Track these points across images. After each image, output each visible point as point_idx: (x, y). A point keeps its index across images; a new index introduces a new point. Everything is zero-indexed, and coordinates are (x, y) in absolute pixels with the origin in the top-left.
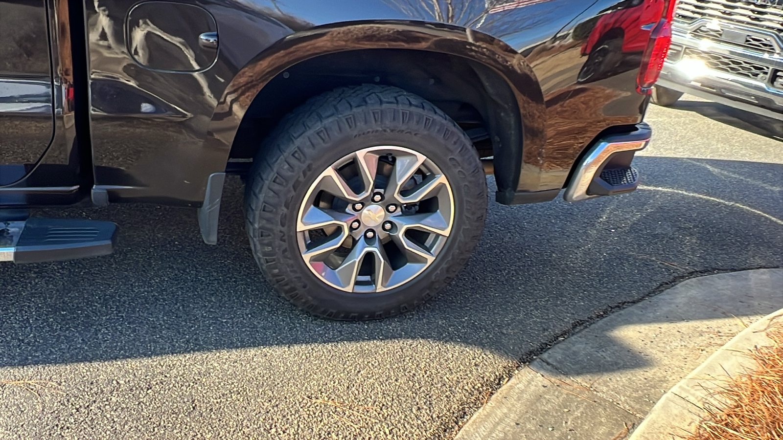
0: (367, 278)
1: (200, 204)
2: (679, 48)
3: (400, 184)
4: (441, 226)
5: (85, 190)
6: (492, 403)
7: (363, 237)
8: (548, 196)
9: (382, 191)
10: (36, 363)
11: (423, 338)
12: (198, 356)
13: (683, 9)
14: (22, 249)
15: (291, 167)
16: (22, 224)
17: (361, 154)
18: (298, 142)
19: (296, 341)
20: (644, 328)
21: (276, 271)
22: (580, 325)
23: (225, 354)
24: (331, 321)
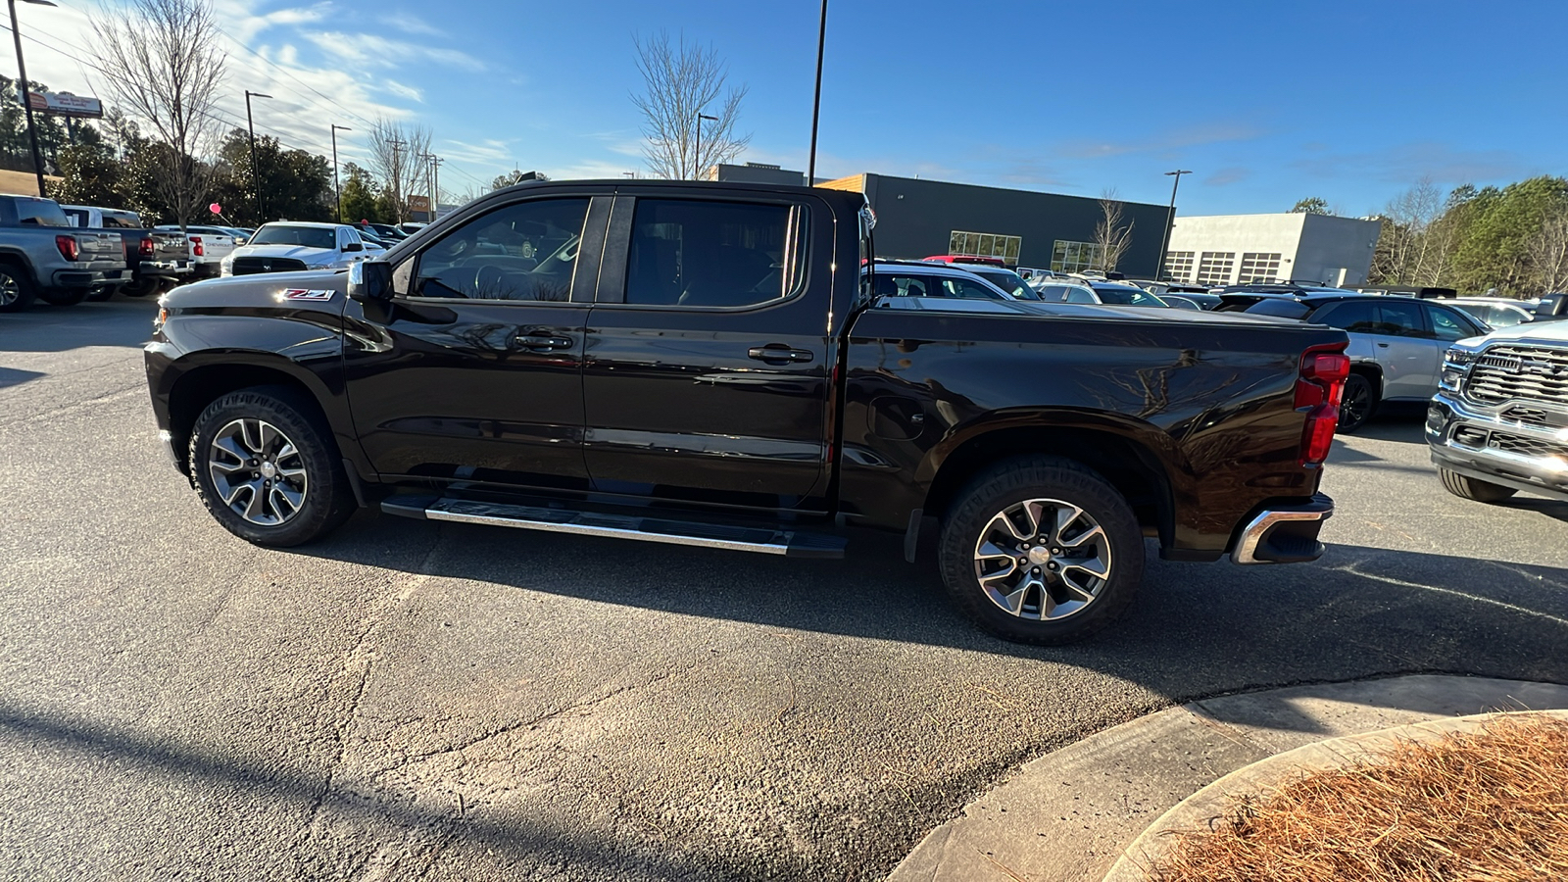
0: (1034, 608)
1: (905, 532)
2: (1485, 433)
3: (1060, 530)
4: (1101, 571)
5: (832, 515)
6: (1134, 722)
7: (1029, 574)
8: (1212, 555)
9: (1046, 535)
10: (790, 627)
11: (1081, 666)
12: (895, 643)
13: (1486, 388)
14: (792, 547)
15: (971, 509)
16: (793, 534)
17: (1027, 503)
18: (978, 491)
19: (970, 648)
20: (1333, 704)
21: (957, 588)
22: (1255, 687)
23: (913, 645)
24: (1002, 640)
